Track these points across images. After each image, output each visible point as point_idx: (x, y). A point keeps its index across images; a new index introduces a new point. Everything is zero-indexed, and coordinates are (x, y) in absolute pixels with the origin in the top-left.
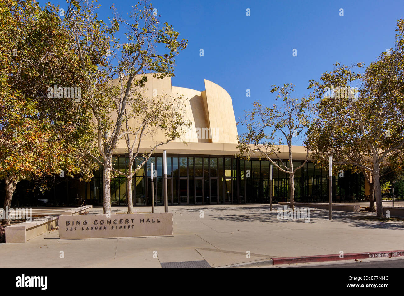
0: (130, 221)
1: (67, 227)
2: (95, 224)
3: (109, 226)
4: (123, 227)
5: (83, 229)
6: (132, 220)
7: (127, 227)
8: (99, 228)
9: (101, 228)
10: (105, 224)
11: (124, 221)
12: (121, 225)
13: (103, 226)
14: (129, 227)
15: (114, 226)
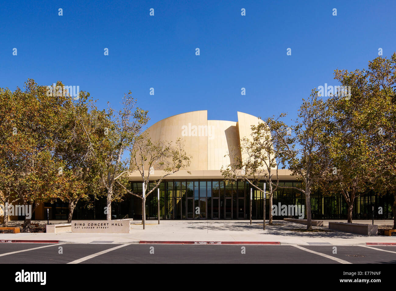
0: (106, 225)
1: (75, 226)
2: (89, 225)
3: (95, 227)
4: (103, 228)
5: (83, 228)
6: (108, 224)
7: (105, 228)
8: (90, 228)
9: (91, 228)
10: (94, 226)
11: (103, 224)
12: (102, 226)
13: (92, 227)
14: (106, 228)
15: (98, 227)
